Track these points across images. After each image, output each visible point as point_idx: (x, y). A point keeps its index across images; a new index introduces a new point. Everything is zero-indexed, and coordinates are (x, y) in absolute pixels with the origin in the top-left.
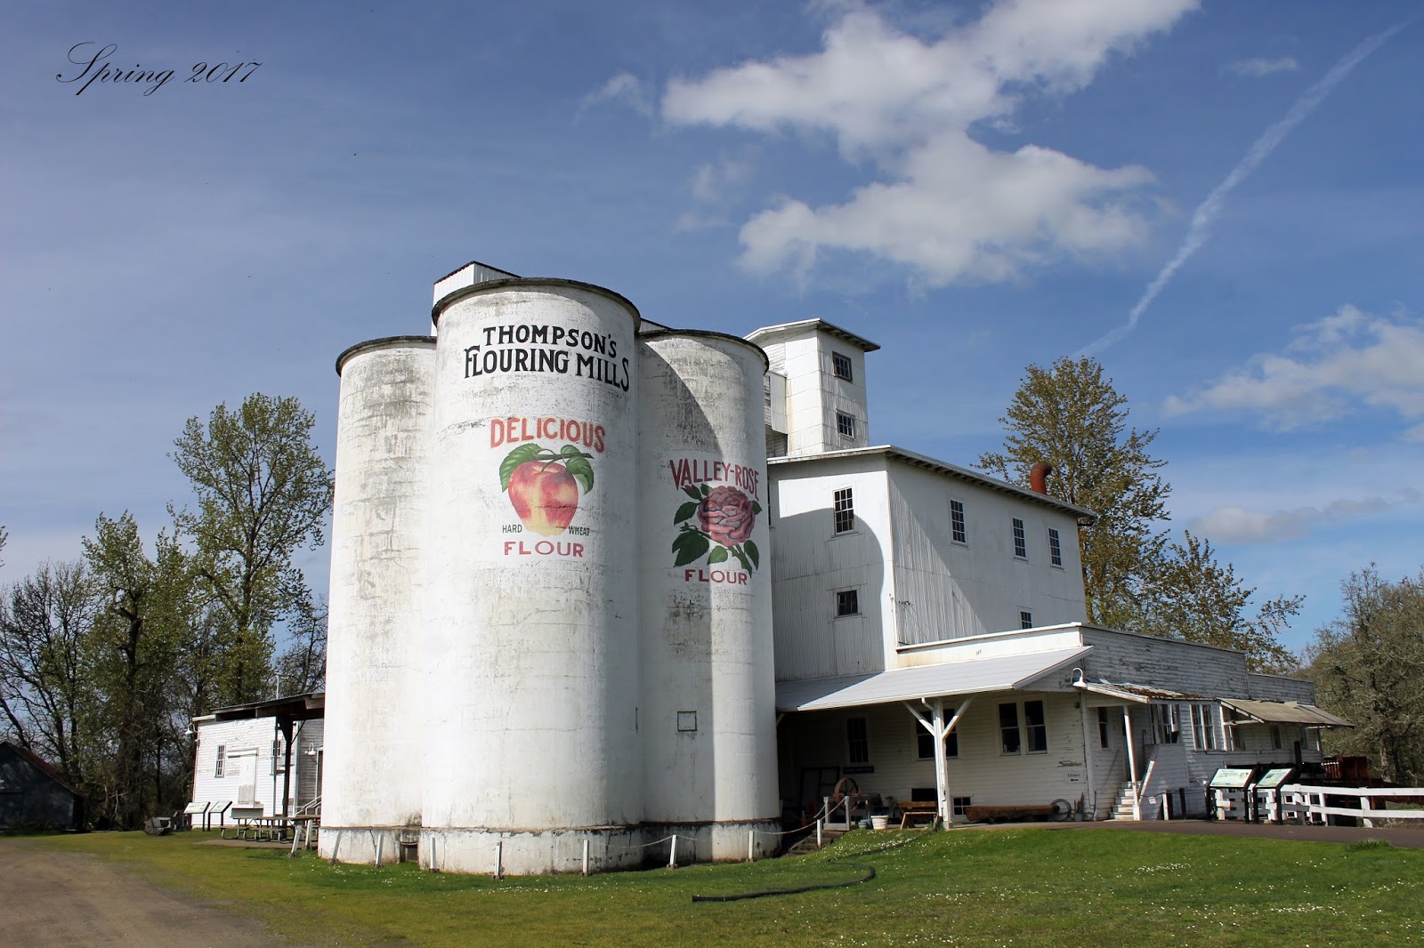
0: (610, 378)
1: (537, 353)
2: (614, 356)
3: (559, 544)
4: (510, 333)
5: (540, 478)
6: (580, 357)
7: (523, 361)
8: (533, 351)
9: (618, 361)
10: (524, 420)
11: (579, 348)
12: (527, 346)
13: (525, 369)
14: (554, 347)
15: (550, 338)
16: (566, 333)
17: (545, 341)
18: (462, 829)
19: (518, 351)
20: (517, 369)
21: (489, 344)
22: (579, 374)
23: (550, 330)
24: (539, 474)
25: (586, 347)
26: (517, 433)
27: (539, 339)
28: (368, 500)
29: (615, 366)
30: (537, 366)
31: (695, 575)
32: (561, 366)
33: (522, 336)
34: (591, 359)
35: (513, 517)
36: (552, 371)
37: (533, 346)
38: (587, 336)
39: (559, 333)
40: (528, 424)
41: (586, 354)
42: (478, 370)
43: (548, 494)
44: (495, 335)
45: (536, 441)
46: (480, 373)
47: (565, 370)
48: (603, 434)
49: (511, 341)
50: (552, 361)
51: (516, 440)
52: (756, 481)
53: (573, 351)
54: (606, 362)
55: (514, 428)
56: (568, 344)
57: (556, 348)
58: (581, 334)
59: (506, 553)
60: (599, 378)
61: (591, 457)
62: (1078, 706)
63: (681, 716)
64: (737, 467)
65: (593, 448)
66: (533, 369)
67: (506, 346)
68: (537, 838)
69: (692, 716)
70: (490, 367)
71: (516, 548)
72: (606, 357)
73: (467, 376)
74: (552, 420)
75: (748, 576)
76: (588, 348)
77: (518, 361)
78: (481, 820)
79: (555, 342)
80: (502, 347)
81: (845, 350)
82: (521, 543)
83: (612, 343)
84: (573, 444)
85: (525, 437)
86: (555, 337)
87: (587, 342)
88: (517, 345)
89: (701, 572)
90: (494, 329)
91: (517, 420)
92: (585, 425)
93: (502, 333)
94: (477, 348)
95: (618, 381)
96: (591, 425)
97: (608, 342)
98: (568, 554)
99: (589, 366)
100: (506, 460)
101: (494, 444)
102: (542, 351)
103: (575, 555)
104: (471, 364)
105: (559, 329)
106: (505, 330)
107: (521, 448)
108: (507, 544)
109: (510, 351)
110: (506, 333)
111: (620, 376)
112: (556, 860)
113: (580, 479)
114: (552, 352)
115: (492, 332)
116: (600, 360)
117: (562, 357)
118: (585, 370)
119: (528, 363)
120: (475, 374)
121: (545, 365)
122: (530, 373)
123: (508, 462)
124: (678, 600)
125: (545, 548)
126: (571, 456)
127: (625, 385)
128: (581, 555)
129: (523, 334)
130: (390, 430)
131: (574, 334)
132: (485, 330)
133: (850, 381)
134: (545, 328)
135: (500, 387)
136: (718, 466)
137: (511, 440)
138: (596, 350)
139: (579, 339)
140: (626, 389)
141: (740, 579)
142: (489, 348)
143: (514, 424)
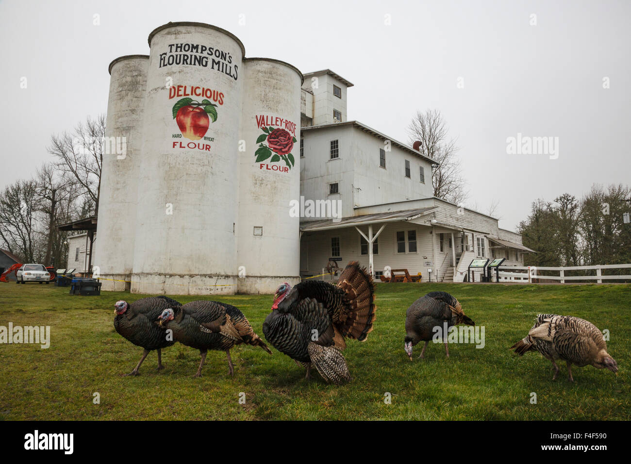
0: (228, 72)
1: (193, 57)
2: (230, 63)
3: (199, 144)
4: (181, 47)
5: (192, 113)
6: (214, 61)
7: (186, 60)
8: (191, 56)
9: (233, 65)
10: (185, 87)
11: (213, 57)
12: (189, 53)
13: (187, 64)
14: (201, 55)
15: (200, 50)
16: (208, 49)
17: (197, 52)
18: (148, 274)
19: (184, 55)
20: (183, 64)
21: (171, 52)
22: (213, 68)
23: (200, 47)
24: (191, 111)
25: (217, 57)
26: (181, 93)
27: (195, 51)
28: (118, 128)
29: (230, 67)
30: (193, 63)
31: (265, 167)
32: (204, 64)
33: (187, 49)
34: (219, 62)
35: (178, 131)
36: (200, 65)
37: (192, 53)
38: (217, 52)
39: (204, 48)
40: (187, 89)
41: (217, 60)
42: (165, 64)
43: (195, 121)
44: (174, 48)
45: (190, 97)
46: (166, 65)
47: (206, 66)
48: (223, 96)
49: (181, 51)
50: (200, 61)
51: (181, 95)
52: (295, 128)
53: (211, 58)
54: (226, 65)
55: (180, 90)
56: (208, 54)
57: (203, 55)
58: (214, 50)
59: (174, 147)
60: (222, 71)
61: (216, 106)
62: (431, 233)
63: (256, 229)
64: (286, 121)
65: (218, 102)
66: (191, 64)
67: (179, 53)
68: (181, 278)
69: (261, 229)
70: (171, 62)
71: (178, 145)
72: (226, 62)
73: (160, 67)
74: (199, 88)
75: (289, 169)
76: (218, 57)
77: (184, 60)
78: (157, 269)
79: (202, 53)
80: (177, 53)
81: (339, 85)
82: (181, 143)
83: (230, 57)
84: (208, 99)
85: (185, 95)
86: (202, 50)
87: (217, 54)
88: (184, 53)
89: (267, 165)
90: (174, 45)
91: (182, 87)
92: (214, 91)
93: (177, 47)
94: (166, 54)
95: (232, 74)
96: (217, 92)
97: (228, 56)
98: (203, 149)
99: (218, 65)
100: (176, 104)
101: (171, 97)
102: (195, 56)
103: (206, 150)
104: (162, 61)
105: (204, 47)
106: (178, 46)
107: (183, 99)
108: (174, 143)
109: (180, 55)
110: (179, 47)
111: (233, 72)
112: (190, 289)
113: (211, 116)
114: (200, 57)
115: (173, 46)
116: (223, 63)
117: (205, 59)
118: (216, 67)
119: (189, 61)
120: (164, 65)
121: (197, 62)
122: (189, 66)
123: (177, 106)
124: (256, 177)
125: (192, 145)
126: (207, 104)
127: (236, 77)
128: (209, 150)
129: (187, 48)
130: (129, 97)
131: (211, 50)
132: (169, 46)
133: (340, 98)
134: (197, 46)
135: (175, 71)
136: (278, 119)
137: (178, 96)
138: (222, 58)
139: (214, 53)
140: (236, 79)
141: (285, 170)
142: (171, 54)
143: (180, 88)
